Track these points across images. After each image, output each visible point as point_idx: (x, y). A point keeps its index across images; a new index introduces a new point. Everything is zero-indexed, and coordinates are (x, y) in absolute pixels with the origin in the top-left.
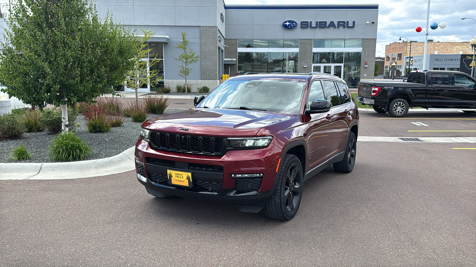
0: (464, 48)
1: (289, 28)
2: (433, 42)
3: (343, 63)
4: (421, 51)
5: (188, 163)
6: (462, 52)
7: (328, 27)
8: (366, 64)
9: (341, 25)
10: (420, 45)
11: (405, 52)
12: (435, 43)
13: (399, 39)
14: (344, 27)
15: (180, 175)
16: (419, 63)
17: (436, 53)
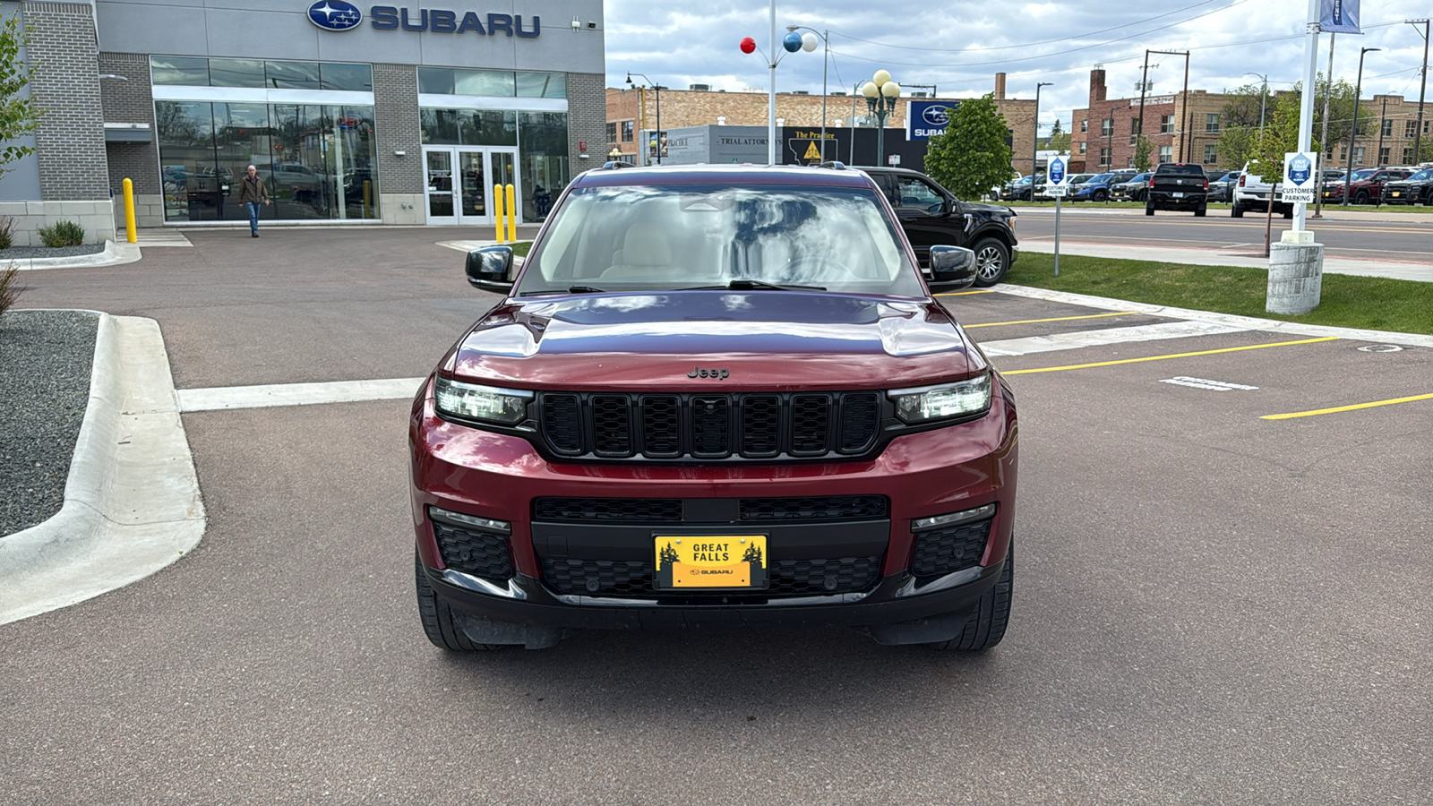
0: (784, 109)
1: (332, 26)
2: (709, 90)
3: (516, 145)
4: (682, 115)
5: (741, 501)
6: (783, 120)
7: (461, 31)
8: (583, 150)
9: (500, 27)
10: (679, 98)
11: (641, 118)
12: (714, 95)
13: (626, 79)
14: (510, 34)
15: (715, 548)
16: (682, 150)
17: (721, 123)
